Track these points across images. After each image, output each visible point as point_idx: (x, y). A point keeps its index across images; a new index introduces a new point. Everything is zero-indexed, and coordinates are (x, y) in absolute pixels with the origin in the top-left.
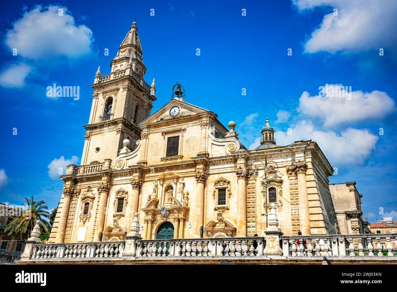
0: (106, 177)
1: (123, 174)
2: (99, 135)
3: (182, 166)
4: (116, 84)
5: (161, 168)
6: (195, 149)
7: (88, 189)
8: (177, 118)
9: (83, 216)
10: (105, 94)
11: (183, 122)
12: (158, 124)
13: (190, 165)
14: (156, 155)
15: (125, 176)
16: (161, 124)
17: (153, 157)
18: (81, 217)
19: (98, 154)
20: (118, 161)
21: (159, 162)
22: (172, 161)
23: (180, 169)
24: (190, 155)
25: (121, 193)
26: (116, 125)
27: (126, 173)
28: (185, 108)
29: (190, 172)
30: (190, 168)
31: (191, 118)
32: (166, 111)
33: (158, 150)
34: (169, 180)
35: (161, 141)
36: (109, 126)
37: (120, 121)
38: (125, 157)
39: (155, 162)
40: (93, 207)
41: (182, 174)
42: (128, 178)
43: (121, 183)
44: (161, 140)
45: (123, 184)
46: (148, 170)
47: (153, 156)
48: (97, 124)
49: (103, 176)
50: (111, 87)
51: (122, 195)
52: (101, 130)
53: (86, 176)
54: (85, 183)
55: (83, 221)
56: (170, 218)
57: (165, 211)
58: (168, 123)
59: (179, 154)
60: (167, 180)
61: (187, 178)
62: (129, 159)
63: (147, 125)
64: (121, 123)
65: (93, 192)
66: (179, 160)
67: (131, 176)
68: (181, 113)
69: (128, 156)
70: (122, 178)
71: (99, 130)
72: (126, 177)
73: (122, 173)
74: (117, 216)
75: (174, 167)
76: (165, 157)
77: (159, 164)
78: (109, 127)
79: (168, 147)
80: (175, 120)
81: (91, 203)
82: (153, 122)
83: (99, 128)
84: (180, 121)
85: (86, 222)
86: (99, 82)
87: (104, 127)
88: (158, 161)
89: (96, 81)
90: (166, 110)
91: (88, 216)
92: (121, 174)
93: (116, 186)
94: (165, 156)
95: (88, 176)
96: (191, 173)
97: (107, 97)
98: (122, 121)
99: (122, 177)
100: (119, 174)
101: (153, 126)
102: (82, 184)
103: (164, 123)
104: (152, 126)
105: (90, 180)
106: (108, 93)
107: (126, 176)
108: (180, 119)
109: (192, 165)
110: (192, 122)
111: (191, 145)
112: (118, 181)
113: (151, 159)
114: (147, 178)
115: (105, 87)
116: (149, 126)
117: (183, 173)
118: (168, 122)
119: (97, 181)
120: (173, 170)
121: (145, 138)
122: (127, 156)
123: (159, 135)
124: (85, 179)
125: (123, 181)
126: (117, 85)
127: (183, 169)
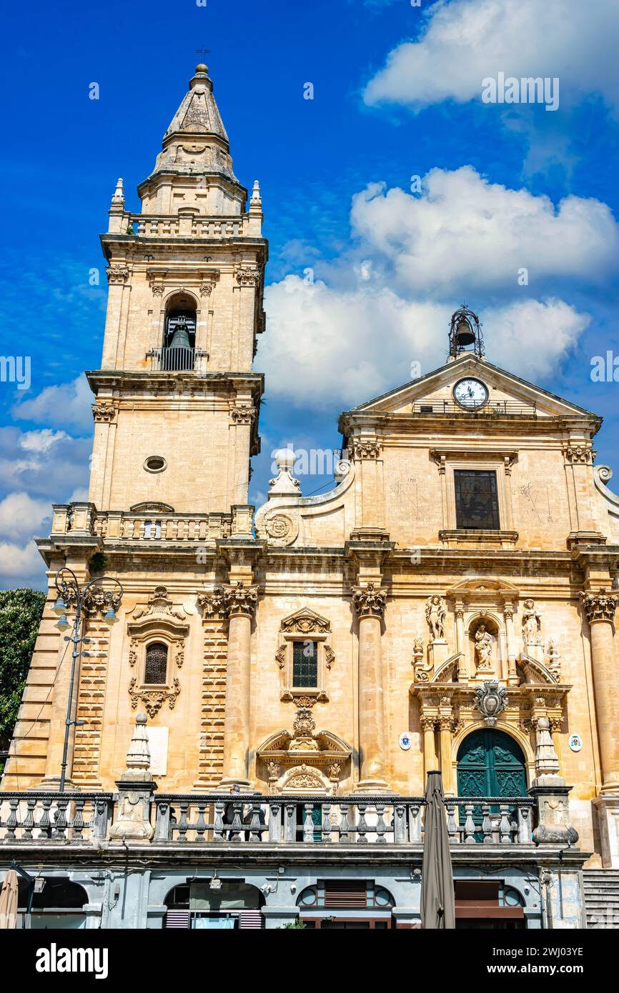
0: (245, 564)
1: (306, 562)
2: (153, 415)
3: (526, 565)
4: (204, 255)
5: (453, 563)
6: (557, 520)
7: (152, 596)
8: (481, 415)
9: (142, 688)
10: (161, 279)
11: (503, 432)
12: (417, 421)
13: (554, 565)
14: (418, 519)
15: (309, 569)
16: (427, 425)
17: (406, 524)
18: (136, 690)
19: (158, 481)
20: (270, 516)
21: (432, 541)
22: (483, 546)
23: (518, 572)
24: (542, 536)
25: (306, 624)
26: (225, 394)
27: (315, 562)
28: (505, 390)
29: (554, 586)
30: (552, 574)
31: (535, 424)
32: (440, 387)
33: (423, 504)
34: (483, 602)
35: (429, 477)
36: (196, 393)
37: (248, 386)
38: (296, 506)
39: (417, 539)
40: (185, 661)
41: (529, 588)
42: (322, 576)
43: (299, 591)
44: (430, 474)
45: (305, 595)
46: (402, 563)
47: (408, 519)
48: (149, 377)
49: (236, 561)
50: (184, 260)
51: (311, 631)
52: (159, 398)
53: (147, 550)
54: (137, 573)
55: (149, 707)
56: (508, 717)
57: (497, 697)
58: (450, 425)
59: (504, 526)
60: (474, 602)
61: (545, 603)
62: (312, 516)
63: (377, 419)
64: (250, 392)
65: (175, 609)
66: (507, 546)
67: (333, 571)
68: (493, 404)
69: (311, 505)
70: (296, 576)
71: (153, 398)
72: (313, 574)
73: (301, 558)
74: (297, 700)
75: (497, 564)
76: (455, 528)
77: (432, 546)
78: (193, 395)
79: (459, 499)
80: (479, 422)
81: (175, 645)
82: (396, 412)
83: (151, 390)
84: (493, 427)
85: (160, 711)
86: (129, 231)
87: (172, 390)
88: (428, 539)
89: (117, 226)
90: (440, 383)
91: (167, 688)
92: (298, 562)
93: (275, 599)
94: (453, 526)
95: (155, 550)
96: (557, 588)
97: (169, 291)
98: (253, 385)
99: (300, 571)
100: (288, 562)
101: (400, 424)
102: (125, 575)
103: (439, 421)
104: (393, 424)
105: (160, 566)
106: (173, 277)
107: (315, 572)
108: (497, 423)
109: (559, 565)
110: (533, 436)
111: (539, 506)
112: (284, 584)
113: (401, 528)
114: (398, 586)
115: (156, 256)
116: (383, 423)
117: (532, 585)
118: (452, 423)
119: (193, 574)
120: (491, 574)
121: (369, 457)
122: (303, 506)
123: (418, 456)
124: (136, 561)
125: (304, 585)
126: (207, 259)
127: (526, 573)
